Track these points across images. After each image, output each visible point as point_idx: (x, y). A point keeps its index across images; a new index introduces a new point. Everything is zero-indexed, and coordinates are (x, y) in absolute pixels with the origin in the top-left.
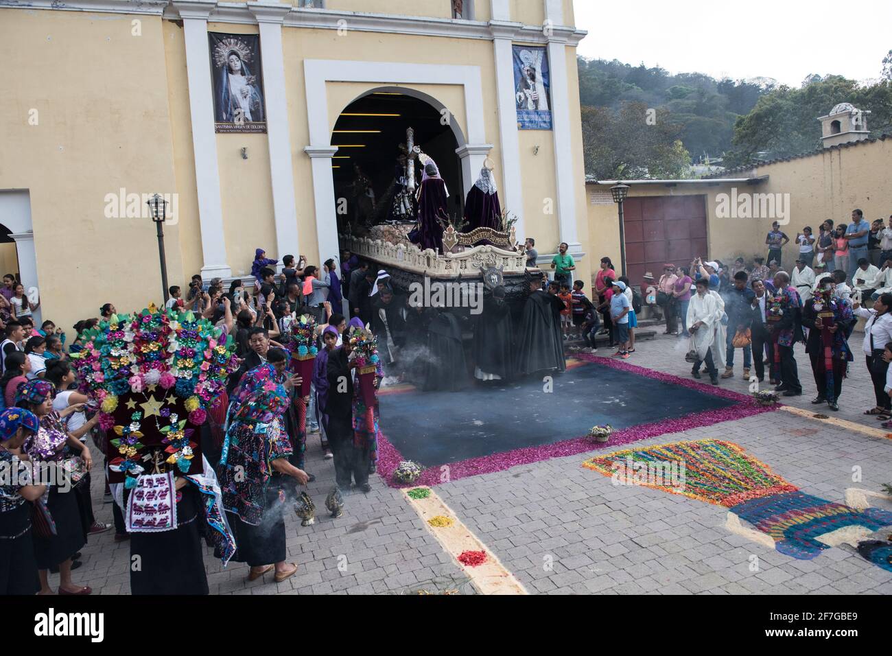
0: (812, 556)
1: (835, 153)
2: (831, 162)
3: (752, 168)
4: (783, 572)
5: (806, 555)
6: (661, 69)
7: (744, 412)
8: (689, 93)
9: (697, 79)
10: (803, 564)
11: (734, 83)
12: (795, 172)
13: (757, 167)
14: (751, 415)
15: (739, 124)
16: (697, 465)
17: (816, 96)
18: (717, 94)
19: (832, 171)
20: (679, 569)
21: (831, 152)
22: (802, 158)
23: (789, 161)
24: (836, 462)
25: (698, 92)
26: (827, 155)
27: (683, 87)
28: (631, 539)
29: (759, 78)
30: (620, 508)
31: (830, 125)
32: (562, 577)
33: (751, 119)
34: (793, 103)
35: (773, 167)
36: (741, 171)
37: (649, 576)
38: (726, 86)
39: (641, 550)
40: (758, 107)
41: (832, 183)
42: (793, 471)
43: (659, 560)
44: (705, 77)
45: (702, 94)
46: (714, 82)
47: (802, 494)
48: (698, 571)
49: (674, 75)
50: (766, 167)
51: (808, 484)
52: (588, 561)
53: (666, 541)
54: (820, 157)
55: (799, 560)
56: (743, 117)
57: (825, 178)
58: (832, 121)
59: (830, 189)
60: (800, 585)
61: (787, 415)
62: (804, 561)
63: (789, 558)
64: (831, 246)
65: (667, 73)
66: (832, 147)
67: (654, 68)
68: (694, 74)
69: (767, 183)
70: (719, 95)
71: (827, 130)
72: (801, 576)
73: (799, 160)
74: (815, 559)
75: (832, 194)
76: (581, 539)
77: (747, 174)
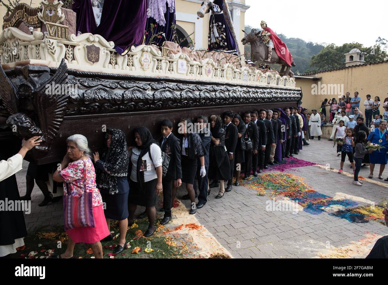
0: (318, 214)
1: (350, 69)
2: (348, 73)
3: (315, 74)
4: (305, 218)
5: (315, 213)
6: (283, 35)
7: (299, 165)
8: (294, 46)
9: (298, 40)
10: (313, 216)
11: (313, 44)
12: (333, 76)
13: (317, 73)
14: (302, 166)
15: (313, 58)
16: (276, 181)
17: (346, 49)
18: (306, 48)
19: (348, 77)
20: (261, 214)
21: (348, 69)
22: (336, 70)
23: (331, 72)
24: (334, 184)
25: (298, 46)
26: (347, 70)
27: (292, 44)
28: (243, 203)
29: (324, 43)
30: (240, 193)
31: (349, 57)
32: (211, 214)
33: (318, 56)
34: (336, 51)
35: (324, 73)
36: (311, 75)
37: (248, 216)
38: (310, 45)
39: (246, 207)
40: (322, 52)
41: (348, 82)
42: (316, 186)
43: (254, 211)
44: (302, 40)
45: (299, 47)
46: (305, 43)
47: (318, 193)
48: (269, 215)
49: (289, 38)
50: (321, 74)
51: (320, 190)
52: (223, 209)
53: (258, 205)
54: (344, 70)
55: (312, 215)
56: (315, 55)
57: (345, 79)
58: (350, 56)
59: (347, 84)
60: (311, 223)
61: (317, 168)
62: (314, 215)
63: (308, 214)
64: (344, 106)
65: (286, 37)
66: (349, 67)
67: (280, 34)
68: (297, 39)
69: (321, 80)
70: (307, 48)
71: (347, 59)
72: (312, 220)
73: (335, 71)
74: (319, 215)
75: (347, 86)
76: (222, 202)
77: (313, 76)
